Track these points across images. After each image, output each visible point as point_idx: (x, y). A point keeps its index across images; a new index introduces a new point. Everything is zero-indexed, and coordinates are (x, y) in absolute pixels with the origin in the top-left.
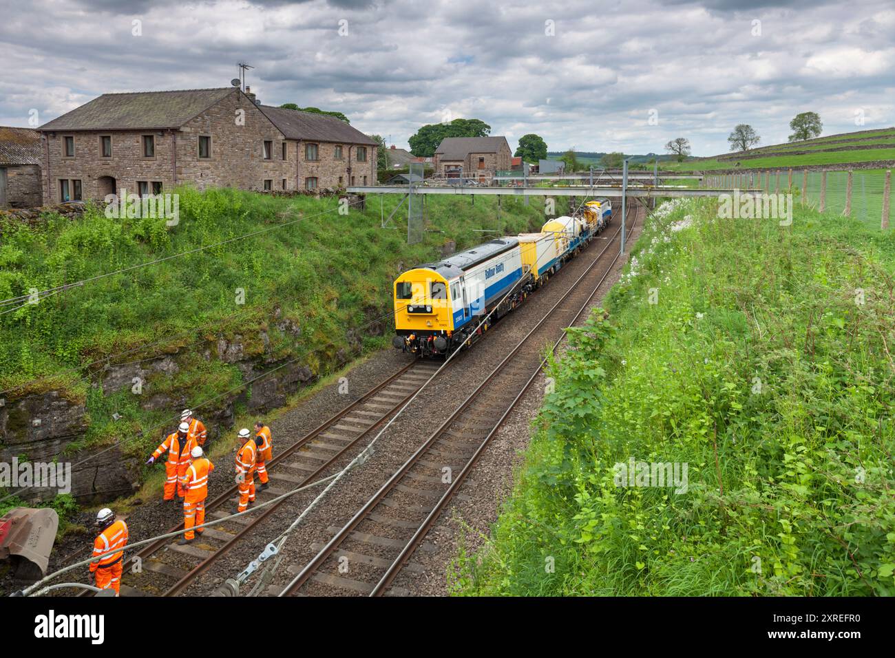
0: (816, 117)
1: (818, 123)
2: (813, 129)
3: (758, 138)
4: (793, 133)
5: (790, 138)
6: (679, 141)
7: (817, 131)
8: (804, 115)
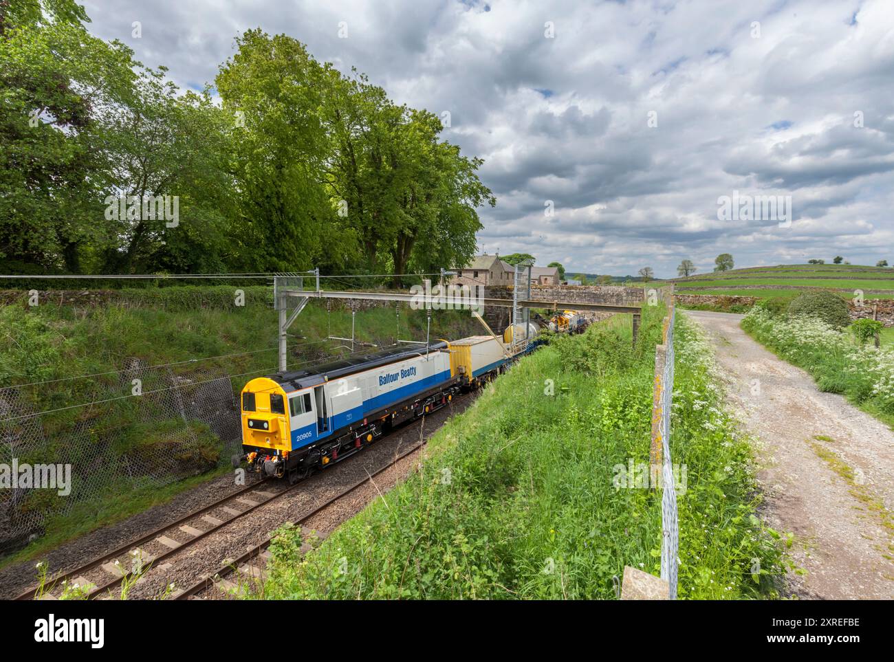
0: (730, 257)
1: (731, 260)
2: (728, 264)
3: (695, 269)
4: (716, 266)
5: (715, 269)
6: (646, 269)
7: (731, 266)
8: (723, 255)
